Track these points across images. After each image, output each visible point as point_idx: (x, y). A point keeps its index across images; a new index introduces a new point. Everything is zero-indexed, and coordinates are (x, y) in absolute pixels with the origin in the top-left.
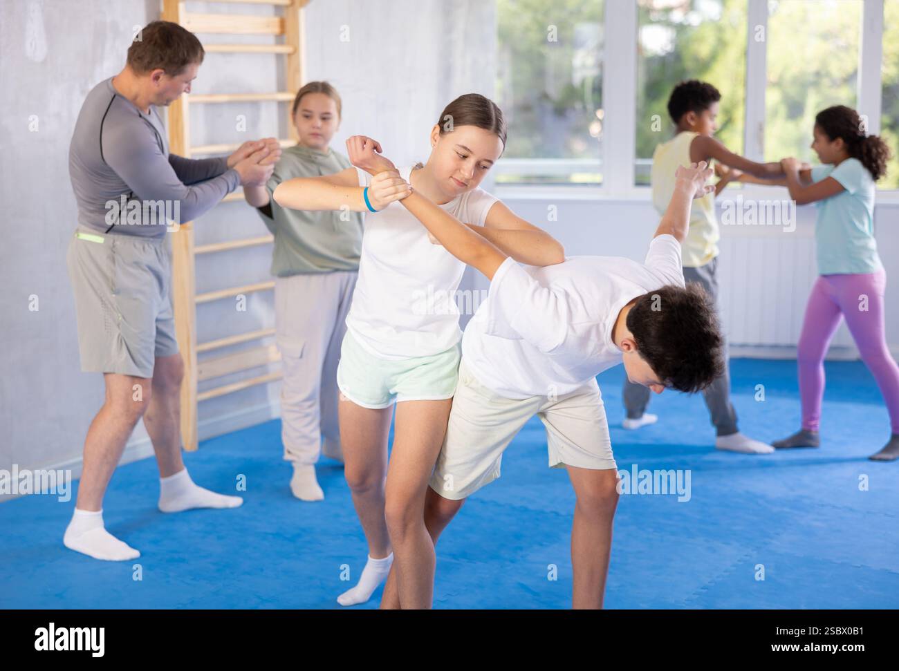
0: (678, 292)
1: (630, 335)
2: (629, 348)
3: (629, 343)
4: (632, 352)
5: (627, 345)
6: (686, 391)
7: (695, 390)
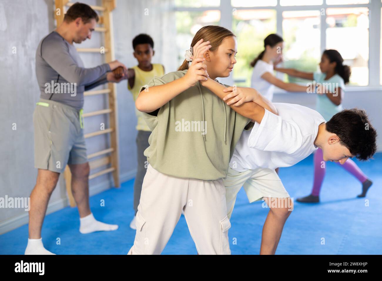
5: (332, 140)
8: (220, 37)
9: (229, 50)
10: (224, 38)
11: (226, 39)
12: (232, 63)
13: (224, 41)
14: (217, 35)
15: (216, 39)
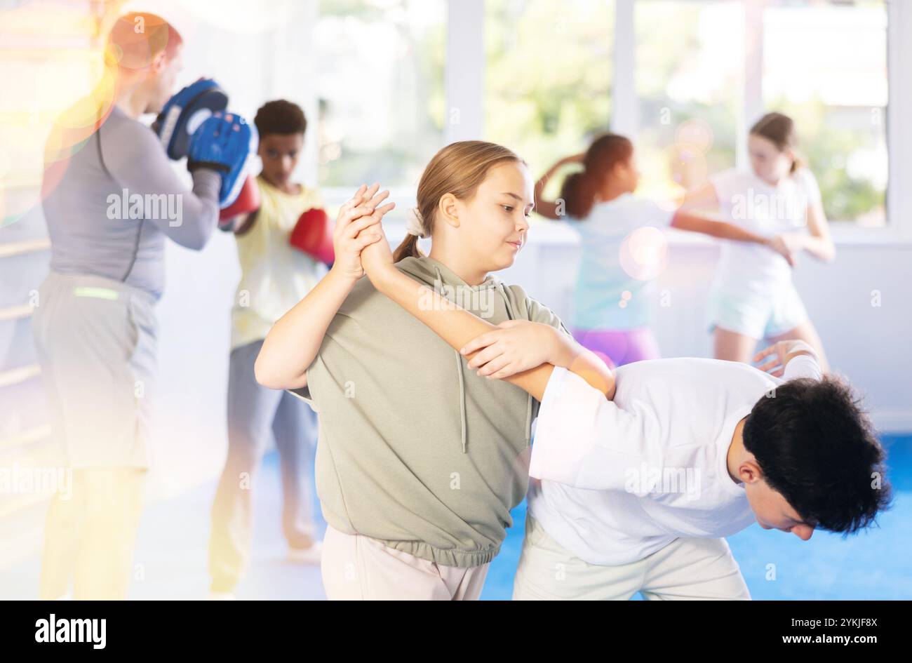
0: (809, 386)
1: (750, 457)
2: (751, 477)
3: (751, 468)
4: (756, 482)
5: (748, 471)
6: (839, 530)
7: (852, 529)
8: (480, 164)
9: (504, 194)
10: (490, 166)
11: (497, 167)
12: (518, 228)
13: (492, 172)
14: (474, 159)
15: (470, 171)
